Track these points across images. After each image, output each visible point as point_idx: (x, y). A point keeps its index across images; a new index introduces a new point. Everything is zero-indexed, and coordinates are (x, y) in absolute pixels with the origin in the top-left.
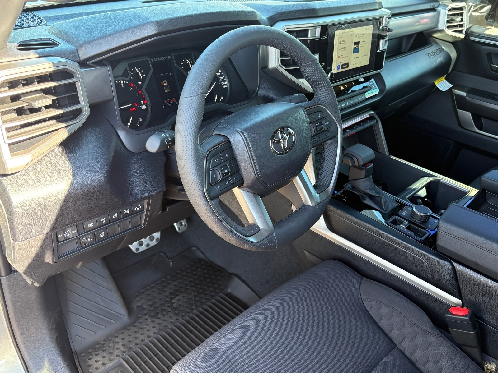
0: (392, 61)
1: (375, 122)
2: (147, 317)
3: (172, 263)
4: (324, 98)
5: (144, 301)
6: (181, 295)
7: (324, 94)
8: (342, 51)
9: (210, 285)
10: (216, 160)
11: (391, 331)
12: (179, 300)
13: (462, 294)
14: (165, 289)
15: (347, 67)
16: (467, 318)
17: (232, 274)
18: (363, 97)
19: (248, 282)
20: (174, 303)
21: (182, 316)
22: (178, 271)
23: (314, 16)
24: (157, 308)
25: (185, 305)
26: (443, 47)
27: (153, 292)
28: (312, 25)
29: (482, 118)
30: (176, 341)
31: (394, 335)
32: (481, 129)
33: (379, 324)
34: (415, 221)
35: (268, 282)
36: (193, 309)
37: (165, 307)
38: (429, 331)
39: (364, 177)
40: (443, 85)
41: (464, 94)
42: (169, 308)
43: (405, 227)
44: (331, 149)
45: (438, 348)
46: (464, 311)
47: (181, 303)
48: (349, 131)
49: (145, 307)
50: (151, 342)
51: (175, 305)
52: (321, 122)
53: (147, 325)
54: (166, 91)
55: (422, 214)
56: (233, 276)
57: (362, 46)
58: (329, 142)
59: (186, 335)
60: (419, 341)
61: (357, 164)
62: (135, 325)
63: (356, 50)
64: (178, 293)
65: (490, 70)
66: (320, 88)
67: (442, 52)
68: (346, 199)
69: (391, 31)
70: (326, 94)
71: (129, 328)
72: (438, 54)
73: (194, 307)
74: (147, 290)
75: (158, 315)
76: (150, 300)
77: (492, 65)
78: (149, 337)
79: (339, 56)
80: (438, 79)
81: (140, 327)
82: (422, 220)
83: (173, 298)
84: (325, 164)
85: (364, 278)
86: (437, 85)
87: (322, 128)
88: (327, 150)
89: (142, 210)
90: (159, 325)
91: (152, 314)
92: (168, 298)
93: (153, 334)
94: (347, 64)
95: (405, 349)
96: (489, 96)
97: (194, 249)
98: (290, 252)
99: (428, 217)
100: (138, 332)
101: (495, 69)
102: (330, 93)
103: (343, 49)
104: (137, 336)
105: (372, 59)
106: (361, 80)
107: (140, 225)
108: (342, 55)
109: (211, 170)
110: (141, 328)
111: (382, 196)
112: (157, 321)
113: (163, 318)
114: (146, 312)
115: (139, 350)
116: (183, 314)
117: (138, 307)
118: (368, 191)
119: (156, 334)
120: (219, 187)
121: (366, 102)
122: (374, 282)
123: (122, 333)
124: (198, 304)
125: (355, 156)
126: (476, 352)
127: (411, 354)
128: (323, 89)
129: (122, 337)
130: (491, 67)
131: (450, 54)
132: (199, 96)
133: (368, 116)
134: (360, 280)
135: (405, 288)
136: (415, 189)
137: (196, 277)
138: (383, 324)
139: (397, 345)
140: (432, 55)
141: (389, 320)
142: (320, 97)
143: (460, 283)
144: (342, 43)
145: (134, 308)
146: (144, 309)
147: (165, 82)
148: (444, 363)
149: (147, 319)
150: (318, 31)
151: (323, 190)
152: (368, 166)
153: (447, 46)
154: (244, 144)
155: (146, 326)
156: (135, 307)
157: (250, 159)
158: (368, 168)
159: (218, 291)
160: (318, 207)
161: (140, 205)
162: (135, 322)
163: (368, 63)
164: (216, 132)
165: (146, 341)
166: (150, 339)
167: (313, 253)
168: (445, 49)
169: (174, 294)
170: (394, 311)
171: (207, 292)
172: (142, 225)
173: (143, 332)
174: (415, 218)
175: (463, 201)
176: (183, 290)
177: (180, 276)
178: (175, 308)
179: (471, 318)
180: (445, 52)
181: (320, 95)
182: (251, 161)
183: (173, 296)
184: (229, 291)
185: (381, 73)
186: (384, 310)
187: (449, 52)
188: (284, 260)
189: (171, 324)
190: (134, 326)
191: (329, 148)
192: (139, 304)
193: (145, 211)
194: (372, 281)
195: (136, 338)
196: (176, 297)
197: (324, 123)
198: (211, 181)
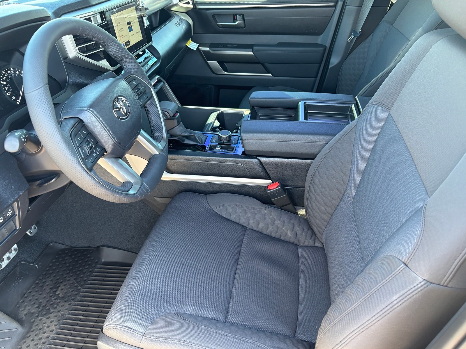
0: (155, 34)
1: (162, 83)
2: (40, 318)
3: (37, 265)
4: (132, 69)
5: (29, 307)
6: (61, 285)
7: (131, 65)
8: (121, 31)
9: (84, 264)
10: (79, 139)
11: (240, 220)
12: (62, 290)
13: (270, 175)
14: (44, 288)
15: (129, 44)
16: (280, 187)
17: (99, 247)
18: (149, 66)
19: (116, 246)
20: (59, 294)
21: (73, 300)
22: (47, 269)
23: (88, 5)
24: (45, 306)
25: (71, 291)
26: (182, 17)
27: (33, 296)
28: (92, 13)
29: (225, 64)
30: (80, 320)
31: (243, 221)
32: (227, 71)
33: (231, 219)
34: (223, 143)
35: (133, 237)
36: (80, 289)
37: (52, 301)
38: (261, 207)
39: (177, 125)
40: (192, 45)
41: (207, 49)
42: (57, 300)
43: (219, 148)
44: (153, 107)
45: (270, 215)
46: (275, 185)
47: (66, 291)
49: (32, 311)
50: (56, 334)
51: (61, 295)
52: (138, 88)
53: (45, 323)
55: (226, 136)
56: (101, 248)
57: (134, 25)
58: (149, 102)
59: (86, 311)
60: (258, 217)
61: (169, 116)
62: (32, 329)
63: (130, 29)
64: (58, 285)
65: (218, 27)
66: (127, 61)
67: (183, 21)
68: (171, 146)
69: (147, 9)
70: (133, 65)
71: (28, 335)
72: (181, 23)
73: (80, 287)
74: (26, 297)
75: (50, 311)
76: (34, 303)
77: (218, 23)
78: (52, 331)
79: (120, 36)
80: (188, 42)
81: (38, 329)
82: (228, 140)
83: (56, 291)
84: (153, 120)
85: (207, 195)
86: (189, 47)
87: (141, 92)
88: (150, 109)
89: (14, 215)
90: (56, 318)
91: (44, 313)
92: (51, 293)
93: (55, 327)
94: (128, 42)
95: (252, 226)
96: (224, 46)
97: (51, 244)
98: (142, 205)
99: (230, 136)
100: (39, 333)
101: (221, 26)
102: (135, 63)
103: (122, 30)
104: (41, 337)
105: (143, 34)
106: (141, 53)
107: (16, 229)
108: (123, 35)
109: (79, 147)
110: (40, 329)
111: (195, 134)
112: (51, 315)
113: (56, 311)
114: (37, 315)
115: (50, 346)
116: (73, 297)
117: (25, 315)
118: (184, 134)
119: (57, 326)
120: (90, 160)
121: (151, 69)
122: (215, 194)
123: (24, 343)
124: (83, 283)
125: (167, 111)
126: (290, 207)
127: (257, 227)
128: (129, 62)
129: (26, 346)
130: (217, 24)
131: (189, 21)
132: (44, 87)
133: (157, 80)
134: (205, 197)
135: (236, 189)
136: (211, 123)
137: (67, 265)
138: (233, 218)
139: (247, 227)
140: (178, 24)
141: (235, 214)
142: (129, 68)
143: (266, 169)
144: (119, 25)
145: (22, 318)
146: (33, 313)
148: (277, 222)
149: (41, 320)
150: (98, 17)
151: (160, 139)
152: (176, 116)
153: (184, 16)
154: (95, 118)
155: (44, 325)
156: (24, 316)
157: (105, 129)
158: (178, 117)
159: (94, 265)
160: (163, 153)
161: (10, 210)
162: (31, 327)
163: (142, 38)
164: (64, 117)
165: (51, 336)
166: (54, 332)
167: (162, 196)
168: (184, 18)
169: (55, 287)
170: (236, 206)
171: (84, 271)
172: (18, 228)
173: (44, 331)
174: (222, 140)
175: (244, 119)
176: (62, 281)
177: (51, 272)
178: (62, 298)
179: (282, 187)
180: (185, 21)
181: (129, 67)
182: (106, 131)
183: (55, 290)
184: (103, 260)
185: (152, 44)
186: (230, 209)
187: (187, 20)
188: (140, 213)
189: (66, 311)
190: (33, 331)
191: (151, 107)
192: (25, 312)
193: (17, 214)
194: (213, 194)
195: (40, 339)
196: (58, 289)
197: (141, 88)
198: (83, 157)
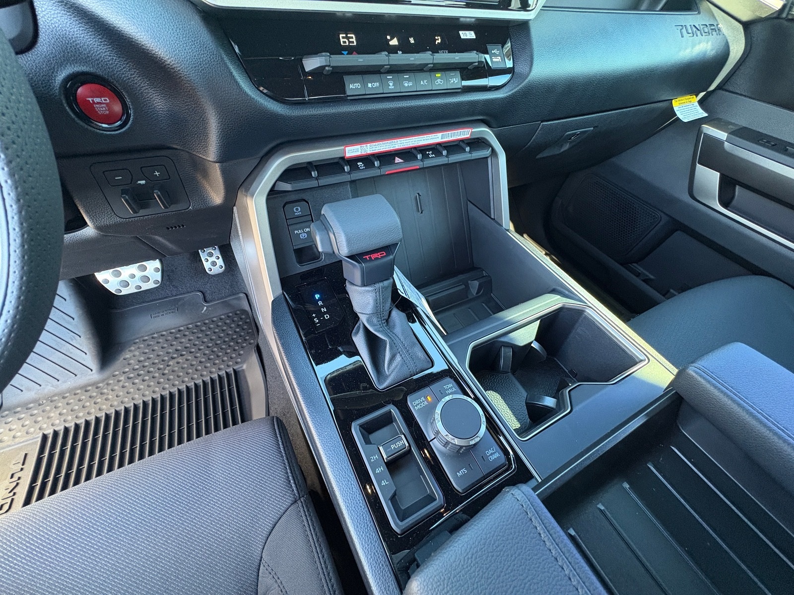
1: (486, 153)
3: (206, 309)
25: (178, 374)
26: (721, 26)
29: (737, 187)
32: (726, 206)
41: (723, 136)
42: (158, 372)
47: (176, 369)
48: (401, 161)
64: (184, 353)
67: (714, 33)
72: (704, 34)
74: (153, 338)
91: (131, 375)
97: (242, 295)
112: (129, 387)
116: (167, 386)
124: (196, 376)
131: (730, 45)
140: (690, 31)
149: (119, 381)
153: (730, 27)
159: (231, 364)
168: (724, 31)
178: (164, 374)
180: (721, 37)
183: (175, 356)
184: (244, 367)
187: (730, 40)
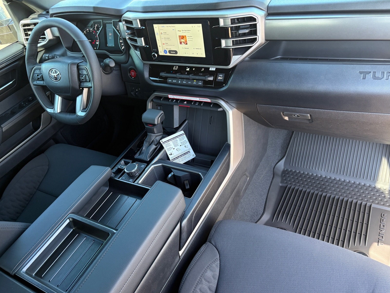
54: (110, 38)
79: (163, 43)
94: (176, 52)
103: (167, 39)
105: (208, 53)
108: (167, 43)
144: (164, 35)
147: (110, 34)
